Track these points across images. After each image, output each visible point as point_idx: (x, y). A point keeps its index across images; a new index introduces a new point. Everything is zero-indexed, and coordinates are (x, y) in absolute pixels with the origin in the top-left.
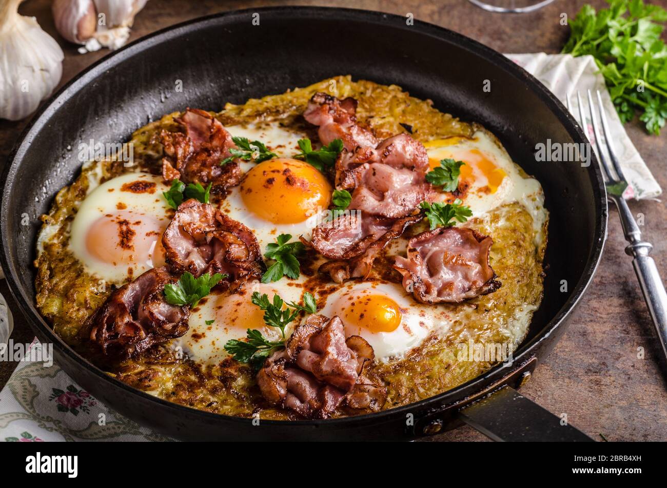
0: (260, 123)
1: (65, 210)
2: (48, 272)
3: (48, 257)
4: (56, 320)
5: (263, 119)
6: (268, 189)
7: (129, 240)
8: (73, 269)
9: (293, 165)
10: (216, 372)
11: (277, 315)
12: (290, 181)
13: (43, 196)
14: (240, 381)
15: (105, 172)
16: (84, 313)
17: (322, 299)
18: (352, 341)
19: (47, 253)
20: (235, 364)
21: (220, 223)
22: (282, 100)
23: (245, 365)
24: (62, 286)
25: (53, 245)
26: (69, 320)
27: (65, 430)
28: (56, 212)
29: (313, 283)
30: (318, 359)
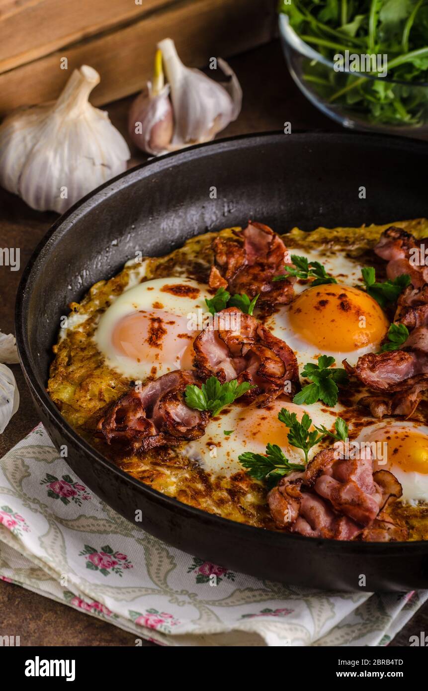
0: (326, 250)
1: (97, 302)
2: (67, 359)
3: (70, 344)
4: (64, 407)
5: (329, 246)
6: (318, 312)
7: (158, 338)
8: (94, 359)
9: (351, 292)
10: (226, 484)
11: (302, 436)
12: (344, 306)
13: (77, 286)
14: (250, 498)
15: (149, 272)
16: (97, 405)
17: (355, 430)
18: (380, 476)
19: (69, 340)
20: (248, 479)
21: (260, 337)
22: (355, 234)
23: (259, 482)
24: (77, 375)
25: (77, 333)
26: (78, 408)
27: (50, 515)
28: (87, 303)
29: (349, 415)
30: (338, 485)
